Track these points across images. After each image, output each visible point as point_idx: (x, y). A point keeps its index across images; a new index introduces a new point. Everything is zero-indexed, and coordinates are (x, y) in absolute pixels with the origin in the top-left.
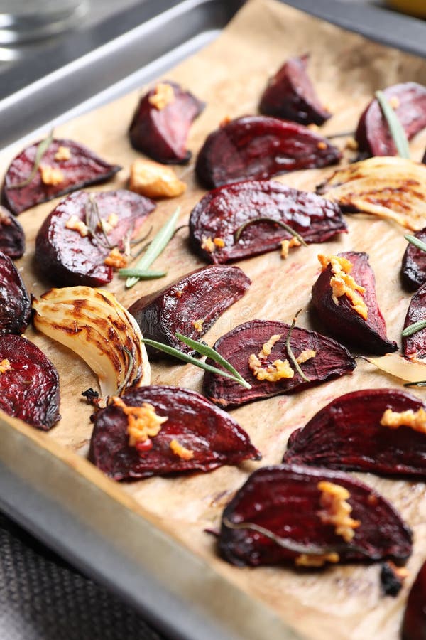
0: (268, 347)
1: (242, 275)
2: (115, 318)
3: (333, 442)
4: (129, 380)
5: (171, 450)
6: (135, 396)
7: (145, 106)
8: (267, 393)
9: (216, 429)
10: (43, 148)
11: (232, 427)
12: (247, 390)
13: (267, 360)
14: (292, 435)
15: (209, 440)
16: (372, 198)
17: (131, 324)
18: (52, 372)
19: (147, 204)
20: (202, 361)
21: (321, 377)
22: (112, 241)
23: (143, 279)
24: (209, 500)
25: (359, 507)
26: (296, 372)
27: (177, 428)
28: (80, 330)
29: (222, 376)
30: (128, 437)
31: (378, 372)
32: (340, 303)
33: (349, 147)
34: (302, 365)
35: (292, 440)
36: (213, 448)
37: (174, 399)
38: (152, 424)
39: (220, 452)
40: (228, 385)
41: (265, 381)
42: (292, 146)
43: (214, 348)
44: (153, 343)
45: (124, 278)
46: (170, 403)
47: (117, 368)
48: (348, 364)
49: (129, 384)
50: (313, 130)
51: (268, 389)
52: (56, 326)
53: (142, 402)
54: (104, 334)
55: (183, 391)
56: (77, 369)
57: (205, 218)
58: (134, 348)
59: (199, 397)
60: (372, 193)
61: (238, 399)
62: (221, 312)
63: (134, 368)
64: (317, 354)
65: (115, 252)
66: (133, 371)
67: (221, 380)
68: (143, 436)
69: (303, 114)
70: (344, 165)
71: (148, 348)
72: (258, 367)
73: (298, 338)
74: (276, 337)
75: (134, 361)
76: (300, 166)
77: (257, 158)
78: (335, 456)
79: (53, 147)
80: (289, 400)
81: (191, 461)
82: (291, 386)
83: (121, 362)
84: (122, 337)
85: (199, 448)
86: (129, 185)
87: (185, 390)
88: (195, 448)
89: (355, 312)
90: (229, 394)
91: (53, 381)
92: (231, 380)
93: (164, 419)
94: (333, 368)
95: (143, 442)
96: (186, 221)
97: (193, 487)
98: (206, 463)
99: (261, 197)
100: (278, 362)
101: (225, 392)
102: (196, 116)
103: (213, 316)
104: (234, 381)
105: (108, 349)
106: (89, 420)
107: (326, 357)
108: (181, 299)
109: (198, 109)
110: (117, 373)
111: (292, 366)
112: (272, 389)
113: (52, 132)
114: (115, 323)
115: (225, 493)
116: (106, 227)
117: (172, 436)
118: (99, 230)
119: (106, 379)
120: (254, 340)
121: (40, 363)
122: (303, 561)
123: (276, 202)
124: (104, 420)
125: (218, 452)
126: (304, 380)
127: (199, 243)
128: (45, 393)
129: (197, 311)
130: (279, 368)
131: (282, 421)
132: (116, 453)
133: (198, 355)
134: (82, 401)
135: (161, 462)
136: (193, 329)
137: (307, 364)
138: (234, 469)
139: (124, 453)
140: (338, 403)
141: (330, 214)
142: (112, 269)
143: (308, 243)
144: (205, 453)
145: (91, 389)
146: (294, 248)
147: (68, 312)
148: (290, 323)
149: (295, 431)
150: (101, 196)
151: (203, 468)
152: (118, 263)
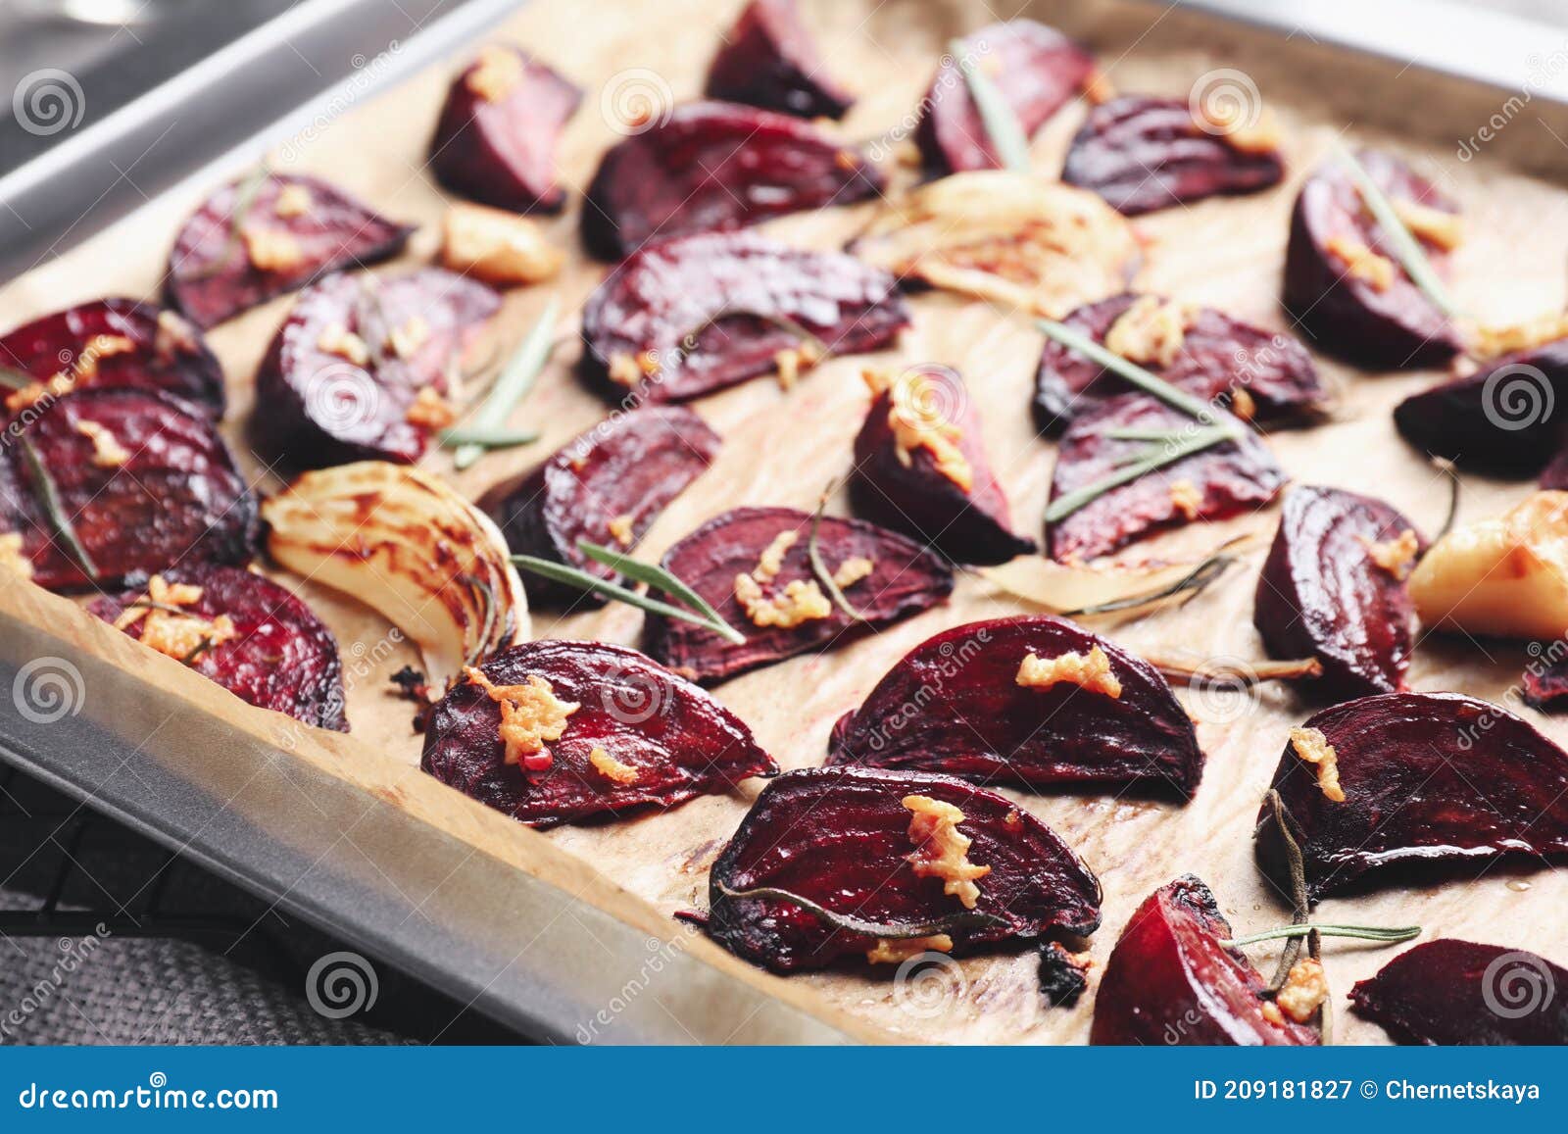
0: (772, 558)
1: (702, 426)
2: (446, 522)
3: (922, 730)
4: (490, 640)
5: (592, 768)
6: (509, 664)
7: (462, 98)
8: (778, 651)
9: (681, 722)
10: (248, 193)
11: (714, 714)
12: (735, 648)
13: (773, 585)
14: (838, 725)
15: (669, 744)
16: (964, 258)
17: (481, 529)
18: (326, 637)
19: (483, 296)
20: (640, 593)
21: (887, 613)
22: (418, 373)
23: (491, 448)
24: (680, 861)
25: (985, 839)
26: (835, 606)
27: (599, 724)
28: (373, 552)
29: (681, 621)
30: (501, 746)
31: (1002, 596)
32: (914, 462)
33: (903, 163)
34: (847, 590)
35: (838, 736)
36: (678, 761)
37: (592, 665)
38: (550, 716)
39: (694, 768)
40: (697, 641)
41: (773, 627)
42: (781, 164)
43: (661, 565)
44: (533, 565)
45: (451, 447)
46: (582, 673)
47: (460, 621)
48: (941, 582)
49: (489, 650)
50: (824, 130)
51: (779, 644)
52: (319, 549)
53: (525, 676)
54: (426, 554)
55: (608, 649)
56: (371, 633)
57: (613, 317)
58: (494, 576)
59: (641, 660)
60: (962, 248)
61: (719, 667)
62: (664, 501)
63: (497, 617)
64: (876, 567)
65: (429, 395)
66: (495, 623)
67: (680, 629)
68: (532, 740)
69: (800, 99)
70: (895, 195)
71: (525, 573)
72: (755, 598)
73: (833, 538)
74: (788, 538)
75: (496, 601)
76: (804, 201)
77: (710, 192)
78: (927, 758)
79: (267, 189)
80: (821, 664)
81: (635, 787)
82: (826, 633)
83: (467, 609)
84: (465, 558)
85: (649, 761)
86: (441, 260)
87: (612, 646)
88: (641, 763)
89: (945, 479)
90: (698, 657)
91: (328, 654)
92: (702, 630)
93: (574, 706)
94: (909, 594)
95: (534, 753)
96: (572, 326)
97: (641, 839)
98: (666, 791)
99: (729, 267)
100: (797, 586)
101: (691, 654)
102: (571, 113)
103: (650, 510)
104: (709, 630)
105: (435, 582)
106: (411, 729)
107: (895, 573)
108: (582, 474)
109: (573, 101)
110: (460, 631)
111: (826, 592)
112: (787, 643)
113: (264, 159)
114: (448, 532)
115: (709, 845)
116: (403, 345)
117: (591, 741)
118: (390, 352)
119: (436, 648)
120: (744, 547)
121: (296, 620)
122: (883, 952)
123: (763, 276)
124: (448, 715)
125: (687, 769)
126: (851, 618)
127: (604, 368)
128: (313, 678)
129: (618, 498)
130: (798, 598)
131: (813, 701)
132: (479, 781)
133: (629, 584)
134: (390, 694)
135: (573, 795)
136: (609, 537)
137: (854, 589)
138: (724, 799)
139: (494, 780)
140: (927, 650)
141: (877, 294)
142: (424, 430)
143: (837, 354)
144: (662, 771)
145: (408, 668)
146: (806, 368)
147: (343, 518)
148: (813, 510)
149: (843, 718)
150: (387, 284)
151: (660, 800)
152: (435, 417)
